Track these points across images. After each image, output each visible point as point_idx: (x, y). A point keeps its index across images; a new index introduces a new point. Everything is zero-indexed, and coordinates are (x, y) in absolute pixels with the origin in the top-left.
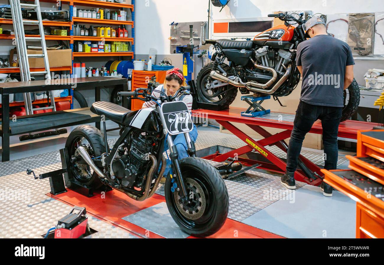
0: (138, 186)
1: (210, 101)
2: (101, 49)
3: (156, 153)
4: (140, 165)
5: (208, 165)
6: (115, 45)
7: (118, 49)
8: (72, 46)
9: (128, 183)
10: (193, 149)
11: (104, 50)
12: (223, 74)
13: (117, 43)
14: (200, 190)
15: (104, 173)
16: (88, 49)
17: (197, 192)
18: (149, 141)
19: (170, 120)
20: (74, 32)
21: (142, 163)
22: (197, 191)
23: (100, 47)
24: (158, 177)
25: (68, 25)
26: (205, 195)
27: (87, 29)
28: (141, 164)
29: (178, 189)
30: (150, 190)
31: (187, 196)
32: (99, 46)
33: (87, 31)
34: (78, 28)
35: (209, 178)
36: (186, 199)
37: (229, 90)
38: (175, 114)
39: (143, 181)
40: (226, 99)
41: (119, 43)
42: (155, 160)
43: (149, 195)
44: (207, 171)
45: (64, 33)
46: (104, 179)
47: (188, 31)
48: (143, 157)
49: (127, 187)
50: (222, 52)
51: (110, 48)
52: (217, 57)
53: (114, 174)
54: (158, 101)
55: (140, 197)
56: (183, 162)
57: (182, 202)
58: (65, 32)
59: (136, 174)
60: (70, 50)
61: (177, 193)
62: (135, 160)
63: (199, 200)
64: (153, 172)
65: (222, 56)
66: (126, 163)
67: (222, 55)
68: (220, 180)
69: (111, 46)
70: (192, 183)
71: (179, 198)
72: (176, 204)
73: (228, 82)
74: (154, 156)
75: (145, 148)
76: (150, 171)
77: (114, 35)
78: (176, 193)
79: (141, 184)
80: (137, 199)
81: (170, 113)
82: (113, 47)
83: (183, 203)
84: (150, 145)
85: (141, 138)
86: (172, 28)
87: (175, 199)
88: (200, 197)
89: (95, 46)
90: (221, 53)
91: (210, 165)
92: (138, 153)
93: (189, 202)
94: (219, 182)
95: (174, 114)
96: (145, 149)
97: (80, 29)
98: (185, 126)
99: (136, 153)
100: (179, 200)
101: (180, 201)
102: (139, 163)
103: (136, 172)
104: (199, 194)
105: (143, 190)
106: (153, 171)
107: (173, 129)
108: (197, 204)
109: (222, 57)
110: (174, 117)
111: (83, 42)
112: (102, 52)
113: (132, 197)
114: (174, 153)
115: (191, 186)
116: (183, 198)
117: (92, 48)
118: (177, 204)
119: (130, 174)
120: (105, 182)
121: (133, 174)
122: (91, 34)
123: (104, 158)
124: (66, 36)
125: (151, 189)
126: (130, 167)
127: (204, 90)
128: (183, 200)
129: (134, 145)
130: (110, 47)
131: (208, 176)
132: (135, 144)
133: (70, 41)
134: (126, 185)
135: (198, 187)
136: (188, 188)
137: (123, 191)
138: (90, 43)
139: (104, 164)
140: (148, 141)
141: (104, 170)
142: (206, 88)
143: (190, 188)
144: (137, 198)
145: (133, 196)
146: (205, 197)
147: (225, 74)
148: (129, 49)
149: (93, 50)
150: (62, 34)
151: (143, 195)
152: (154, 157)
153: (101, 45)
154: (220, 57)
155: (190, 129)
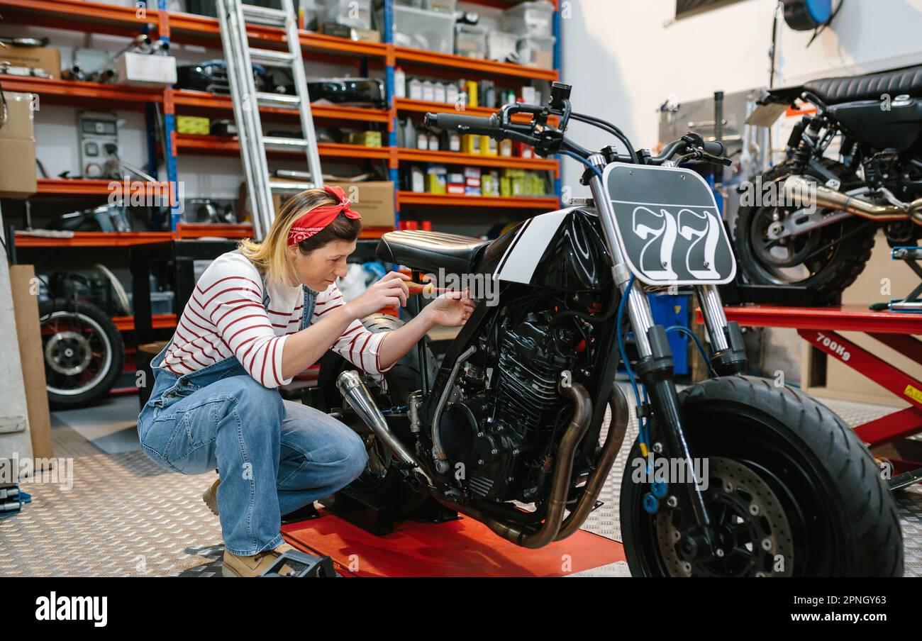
0: (526, 495)
1: (776, 282)
2: (473, 187)
3: (587, 373)
4: (529, 421)
5: (804, 401)
6: (511, 179)
7: (518, 190)
8: (394, 174)
9: (490, 483)
10: (734, 352)
11: (481, 192)
12: (828, 184)
13: (515, 174)
14: (770, 504)
15: (418, 454)
16: (438, 186)
17: (753, 513)
18: (561, 332)
19: (642, 231)
20: (398, 138)
21: (536, 411)
22: (755, 509)
23: (470, 182)
24: (596, 465)
25: (382, 119)
26: (791, 527)
27: (434, 134)
28: (536, 418)
29: (672, 502)
30: (567, 513)
31: (709, 526)
32: (466, 179)
33: (433, 138)
34: (409, 130)
35: (809, 451)
36: (708, 541)
37: (845, 236)
38: (662, 210)
39: (542, 478)
40: (833, 268)
41: (521, 174)
42: (585, 398)
43: (561, 530)
44: (801, 426)
45: (373, 140)
46: (411, 472)
47: (709, 120)
48: (540, 387)
49: (489, 500)
50: (825, 114)
51: (496, 188)
52: (807, 130)
53: (442, 456)
54: (590, 157)
55: (530, 534)
56: (695, 397)
57: (689, 548)
58: (376, 137)
59: (516, 452)
60: (389, 186)
61: (670, 518)
62: (514, 403)
63: (765, 547)
64: (574, 445)
65: (825, 127)
66: (481, 416)
67: (824, 125)
68: (862, 460)
69: (500, 182)
70: (732, 476)
71: (675, 536)
72: (664, 558)
73: (845, 206)
74: (581, 386)
75: (546, 357)
76: (564, 439)
77: (507, 152)
78: (664, 518)
79: (534, 490)
80: (519, 541)
81: (641, 206)
82: (505, 183)
83: (694, 553)
84: (564, 347)
85: (531, 323)
86: (664, 119)
87: (660, 541)
88: (768, 533)
89: (457, 178)
90: (822, 116)
91: (812, 402)
92: (525, 376)
93: (720, 553)
94: (859, 472)
95: (657, 210)
96: (547, 360)
97: (414, 132)
98: (703, 260)
99: (514, 377)
100: (676, 545)
101: (682, 547)
102: (526, 413)
103: (515, 446)
104: (762, 520)
105: (542, 512)
106: (576, 440)
107: (654, 262)
108: (753, 563)
109: (823, 132)
110: (657, 223)
111: (424, 167)
112: (476, 194)
113: (505, 535)
114: (656, 356)
115: (727, 490)
116: (692, 535)
117: (449, 184)
118: (667, 562)
119: (494, 451)
120: (413, 481)
121: (504, 451)
122: (444, 145)
123: (415, 405)
124: (379, 146)
125: (568, 507)
126: (496, 429)
127: (759, 247)
128: (692, 541)
129: (508, 352)
130: (496, 185)
131: (809, 444)
132: (512, 348)
133: (388, 161)
134: (484, 493)
135: (758, 494)
136: (716, 496)
137: (478, 514)
138: (443, 171)
139: (415, 427)
140: (558, 332)
141: (418, 444)
142: (766, 240)
143: (725, 498)
144: (520, 537)
145: (508, 530)
146: (789, 534)
147: (834, 183)
148: (547, 191)
149: (453, 190)
150: (369, 143)
151: (540, 527)
152: (580, 390)
153: (472, 178)
154: (818, 131)
155: (723, 277)
